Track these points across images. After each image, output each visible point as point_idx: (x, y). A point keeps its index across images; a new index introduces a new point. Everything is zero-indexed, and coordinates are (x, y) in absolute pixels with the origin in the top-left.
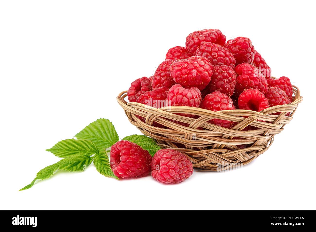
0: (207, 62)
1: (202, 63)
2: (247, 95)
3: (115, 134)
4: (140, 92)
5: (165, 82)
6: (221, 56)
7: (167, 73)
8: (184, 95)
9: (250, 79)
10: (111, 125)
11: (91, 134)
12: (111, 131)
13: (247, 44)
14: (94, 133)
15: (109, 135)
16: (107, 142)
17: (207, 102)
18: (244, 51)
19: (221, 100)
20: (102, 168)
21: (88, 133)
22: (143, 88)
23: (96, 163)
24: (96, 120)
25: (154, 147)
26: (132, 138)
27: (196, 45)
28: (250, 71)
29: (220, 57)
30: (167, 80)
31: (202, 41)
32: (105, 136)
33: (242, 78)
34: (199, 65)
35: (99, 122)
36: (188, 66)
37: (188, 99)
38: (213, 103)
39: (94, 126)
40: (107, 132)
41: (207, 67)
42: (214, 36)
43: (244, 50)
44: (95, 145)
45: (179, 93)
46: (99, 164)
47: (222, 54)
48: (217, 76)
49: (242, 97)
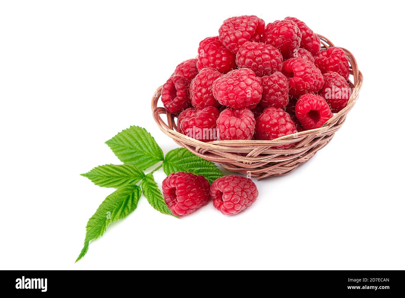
0: (254, 77)
1: (250, 81)
2: (305, 106)
3: (156, 148)
4: (177, 99)
5: (208, 100)
6: (266, 59)
7: (209, 89)
8: (237, 127)
9: (303, 82)
10: (149, 136)
11: (127, 144)
12: (151, 143)
13: (292, 32)
14: (130, 143)
15: (150, 148)
16: (150, 156)
17: (263, 125)
18: (289, 41)
19: (278, 121)
20: (155, 203)
21: (123, 143)
22: (180, 94)
23: (146, 194)
24: (129, 128)
25: (206, 164)
26: (178, 152)
27: (233, 43)
28: (302, 71)
29: (266, 62)
30: (210, 97)
31: (240, 38)
32: (145, 149)
33: (295, 81)
34: (246, 84)
35: (133, 130)
36: (234, 89)
37: (242, 131)
38: (269, 126)
39: (128, 134)
40: (146, 144)
41: (256, 84)
42: (251, 29)
43: (290, 39)
44: (139, 170)
45: (231, 126)
46: (150, 196)
47: (267, 56)
48: (268, 90)
49: (300, 109)
